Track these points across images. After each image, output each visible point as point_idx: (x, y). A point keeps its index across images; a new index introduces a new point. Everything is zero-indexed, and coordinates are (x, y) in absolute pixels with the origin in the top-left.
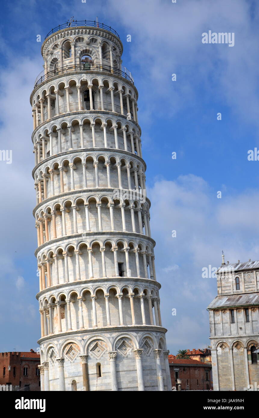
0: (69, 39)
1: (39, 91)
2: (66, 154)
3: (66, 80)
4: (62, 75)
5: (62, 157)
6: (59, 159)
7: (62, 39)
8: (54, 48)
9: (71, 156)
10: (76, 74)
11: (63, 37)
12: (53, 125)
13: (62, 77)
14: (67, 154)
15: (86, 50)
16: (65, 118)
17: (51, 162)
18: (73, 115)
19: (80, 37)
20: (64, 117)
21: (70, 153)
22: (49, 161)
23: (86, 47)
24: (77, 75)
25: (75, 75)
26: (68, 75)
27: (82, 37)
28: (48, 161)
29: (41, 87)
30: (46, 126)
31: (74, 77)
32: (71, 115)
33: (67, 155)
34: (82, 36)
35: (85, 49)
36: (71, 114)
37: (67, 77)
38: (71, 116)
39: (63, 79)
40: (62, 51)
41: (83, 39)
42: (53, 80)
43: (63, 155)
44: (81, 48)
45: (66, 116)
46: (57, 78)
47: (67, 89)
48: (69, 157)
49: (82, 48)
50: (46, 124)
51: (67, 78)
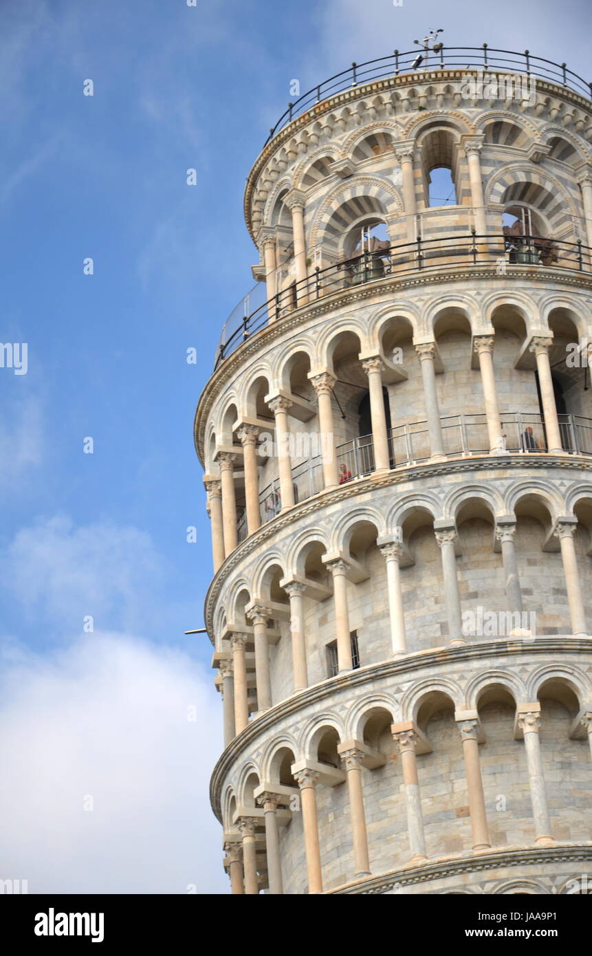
0: (450, 120)
1: (310, 333)
2: (498, 655)
3: (479, 298)
4: (459, 273)
5: (475, 664)
6: (456, 677)
7: (416, 115)
8: (358, 152)
9: (530, 668)
10: (527, 279)
11: (421, 109)
12: (409, 505)
13: (454, 281)
14: (506, 654)
15: (528, 185)
16: (479, 475)
17: (405, 687)
18: (523, 467)
19: (505, 120)
20: (477, 469)
21: (524, 652)
22: (390, 681)
23: (528, 173)
24: (529, 284)
25: (519, 284)
26: (487, 279)
27: (512, 122)
28: (383, 677)
29: (325, 313)
30: (366, 504)
31: (517, 289)
32: (512, 468)
33: (502, 661)
34: (515, 118)
35: (525, 180)
36: (513, 461)
37: (484, 284)
38: (509, 473)
39: (459, 291)
40: (414, 168)
41: (515, 131)
42: (405, 288)
43: (481, 657)
44: (507, 171)
45: (486, 469)
46: (425, 284)
47: (483, 341)
48: (516, 669)
49: (513, 173)
50: (367, 497)
51: (484, 292)
